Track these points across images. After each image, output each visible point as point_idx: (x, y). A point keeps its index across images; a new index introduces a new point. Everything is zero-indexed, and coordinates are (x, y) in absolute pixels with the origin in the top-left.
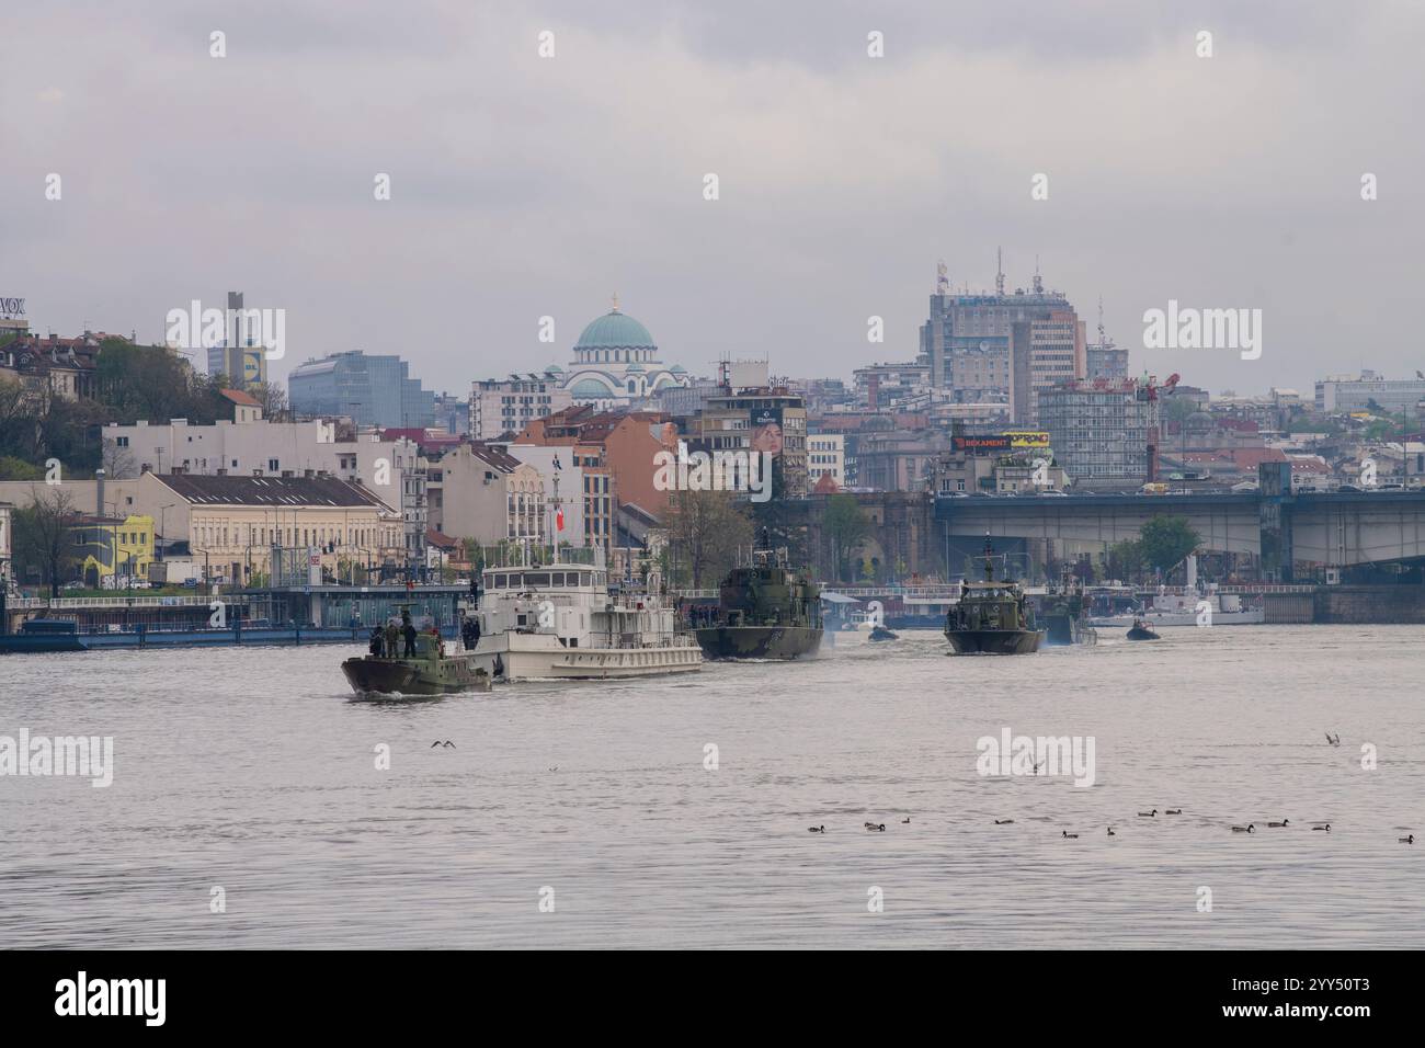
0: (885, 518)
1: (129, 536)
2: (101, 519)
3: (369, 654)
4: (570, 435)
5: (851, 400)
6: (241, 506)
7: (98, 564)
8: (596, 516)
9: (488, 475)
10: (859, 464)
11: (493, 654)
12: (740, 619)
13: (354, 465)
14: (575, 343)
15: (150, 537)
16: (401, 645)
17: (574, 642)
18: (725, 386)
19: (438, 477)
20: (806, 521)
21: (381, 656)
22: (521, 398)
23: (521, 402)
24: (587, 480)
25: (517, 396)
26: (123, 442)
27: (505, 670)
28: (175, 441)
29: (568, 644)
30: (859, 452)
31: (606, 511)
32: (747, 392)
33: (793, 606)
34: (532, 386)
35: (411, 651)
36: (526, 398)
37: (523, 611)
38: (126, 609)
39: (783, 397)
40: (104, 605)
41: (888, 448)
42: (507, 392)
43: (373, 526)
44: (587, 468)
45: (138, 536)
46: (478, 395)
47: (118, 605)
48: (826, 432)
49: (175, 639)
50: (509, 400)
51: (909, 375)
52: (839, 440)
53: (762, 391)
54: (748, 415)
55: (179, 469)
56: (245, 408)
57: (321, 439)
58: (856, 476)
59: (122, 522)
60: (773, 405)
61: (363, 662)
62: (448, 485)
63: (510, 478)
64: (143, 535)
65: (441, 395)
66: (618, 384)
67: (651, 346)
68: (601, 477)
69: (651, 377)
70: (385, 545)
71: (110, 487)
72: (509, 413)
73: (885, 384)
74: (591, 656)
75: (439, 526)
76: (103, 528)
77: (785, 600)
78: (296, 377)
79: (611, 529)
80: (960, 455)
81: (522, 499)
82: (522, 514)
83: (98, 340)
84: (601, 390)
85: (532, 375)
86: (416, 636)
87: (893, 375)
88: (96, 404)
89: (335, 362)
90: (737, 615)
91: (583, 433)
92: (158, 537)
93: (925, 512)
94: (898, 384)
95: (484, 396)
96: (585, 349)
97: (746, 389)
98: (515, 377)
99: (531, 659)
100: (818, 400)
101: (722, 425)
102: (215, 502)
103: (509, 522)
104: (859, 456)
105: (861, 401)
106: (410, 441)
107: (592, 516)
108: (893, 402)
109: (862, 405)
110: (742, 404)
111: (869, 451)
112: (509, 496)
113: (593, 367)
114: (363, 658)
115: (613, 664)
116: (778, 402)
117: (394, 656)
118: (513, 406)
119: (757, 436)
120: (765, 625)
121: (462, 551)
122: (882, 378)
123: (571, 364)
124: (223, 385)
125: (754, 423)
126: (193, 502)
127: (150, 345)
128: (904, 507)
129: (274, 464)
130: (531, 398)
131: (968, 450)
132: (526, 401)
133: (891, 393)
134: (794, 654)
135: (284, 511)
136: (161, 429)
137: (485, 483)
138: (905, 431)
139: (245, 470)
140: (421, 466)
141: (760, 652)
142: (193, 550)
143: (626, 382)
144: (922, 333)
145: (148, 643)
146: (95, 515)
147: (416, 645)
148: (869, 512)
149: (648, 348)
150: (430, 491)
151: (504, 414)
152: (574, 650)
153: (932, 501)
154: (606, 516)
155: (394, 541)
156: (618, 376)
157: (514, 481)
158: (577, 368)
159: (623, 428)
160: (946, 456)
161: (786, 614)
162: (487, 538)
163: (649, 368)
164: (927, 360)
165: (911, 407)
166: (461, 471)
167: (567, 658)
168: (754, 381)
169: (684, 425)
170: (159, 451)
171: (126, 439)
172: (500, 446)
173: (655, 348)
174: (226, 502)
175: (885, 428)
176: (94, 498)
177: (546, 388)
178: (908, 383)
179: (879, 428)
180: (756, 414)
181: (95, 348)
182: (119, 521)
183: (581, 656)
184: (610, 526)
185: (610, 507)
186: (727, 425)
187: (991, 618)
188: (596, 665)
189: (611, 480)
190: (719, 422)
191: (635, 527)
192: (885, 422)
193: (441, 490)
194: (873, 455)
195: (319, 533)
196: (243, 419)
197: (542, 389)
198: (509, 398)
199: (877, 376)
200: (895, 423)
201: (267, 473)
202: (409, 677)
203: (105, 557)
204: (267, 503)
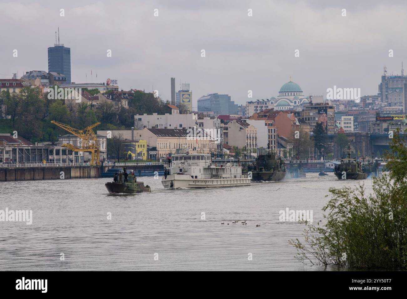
0: (356, 140)
1: (140, 145)
2: (133, 141)
3: (113, 181)
4: (265, 117)
5: (358, 106)
6: (171, 137)
7: (131, 153)
8: (271, 140)
9: (241, 128)
10: (359, 124)
11: (170, 181)
12: (263, 169)
13: (203, 126)
14: (279, 91)
15: (146, 146)
16: (123, 179)
17: (196, 177)
18: (311, 103)
19: (227, 129)
20: (333, 141)
21: (117, 182)
22: (260, 106)
23: (260, 107)
24: (269, 130)
25: (259, 106)
26: (140, 119)
27: (174, 186)
28: (154, 119)
29: (194, 177)
30: (358, 121)
31: (274, 138)
32: (317, 104)
33: (278, 166)
34: (263, 103)
35: (126, 180)
36: (261, 106)
37: (181, 168)
38: (136, 166)
39: (327, 106)
40: (130, 165)
41: (366, 120)
42: (256, 105)
43: (208, 143)
44: (269, 126)
45: (142, 146)
46: (248, 105)
47: (134, 165)
48: (349, 115)
49: (149, 174)
50: (256, 107)
51: (375, 99)
52: (352, 118)
53: (322, 104)
54: (317, 111)
55: (154, 127)
56: (175, 110)
57: (194, 118)
58: (358, 128)
59: (138, 142)
60: (324, 108)
61: (111, 183)
62: (229, 131)
63: (247, 129)
64: (144, 145)
65: (241, 105)
66: (292, 102)
67: (301, 91)
68: (273, 129)
69: (301, 100)
70: (211, 148)
71: (135, 132)
72: (256, 111)
73: (368, 101)
74: (202, 181)
75: (227, 143)
76: (133, 143)
77: (275, 164)
78: (200, 101)
79: (276, 144)
80: (378, 122)
81: (250, 135)
82: (250, 139)
83: (134, 91)
84: (287, 104)
85: (263, 100)
86: (128, 176)
87: (370, 99)
88: (134, 109)
89: (210, 97)
90: (262, 168)
91: (269, 116)
92: (148, 146)
93: (367, 138)
94: (372, 101)
95: (249, 106)
96: (282, 92)
97: (317, 103)
98: (258, 100)
99: (181, 182)
100: (348, 106)
101: (310, 114)
102: (164, 136)
103: (247, 141)
104: (359, 122)
105: (361, 106)
106: (218, 119)
107: (270, 140)
108: (370, 106)
109: (361, 107)
110: (316, 108)
111: (361, 121)
112: (247, 134)
113: (284, 97)
114: (112, 182)
115: (210, 183)
116: (326, 107)
117: (121, 182)
118: (258, 109)
119: (320, 117)
120: (271, 171)
121: (233, 149)
122: (367, 100)
123: (278, 96)
124: (169, 104)
125: (319, 113)
126: (157, 136)
127: (148, 93)
128: (361, 137)
129: (181, 126)
130: (263, 106)
131: (380, 120)
132: (261, 107)
133: (370, 104)
134: (279, 180)
135: (183, 138)
136: (150, 116)
137: (240, 131)
138: (372, 115)
139: (172, 127)
140: (221, 126)
141: (269, 179)
142: (157, 149)
143: (294, 101)
144: (379, 86)
145: (142, 175)
146: (131, 140)
147: (128, 178)
148: (351, 138)
149: (300, 92)
150: (224, 133)
151: (255, 111)
152: (196, 179)
153: (369, 135)
154: (275, 140)
155: (214, 147)
156: (291, 100)
157: (248, 130)
158: (280, 98)
159: (280, 115)
160: (374, 122)
161: (276, 168)
162: (241, 146)
163: (300, 97)
164: (381, 94)
165: (375, 108)
166: (233, 127)
167: (194, 182)
168: (319, 101)
169: (299, 114)
170: (148, 122)
171: (141, 119)
172: (244, 120)
173: (302, 92)
174: (166, 136)
175: (366, 114)
176: (131, 135)
177: (267, 104)
178: (374, 101)
179: (364, 114)
180: (320, 111)
181: (134, 93)
182: (136, 141)
183: (198, 181)
184: (276, 143)
185: (276, 137)
186: (311, 114)
187: (349, 169)
188: (204, 184)
189: (276, 130)
190: (309, 113)
191: (283, 143)
192: (366, 112)
193: (228, 132)
194: (362, 122)
195: (193, 145)
196: (174, 113)
197: (266, 104)
198: (256, 106)
199: (365, 99)
200: (369, 112)
201: (179, 128)
202: (126, 188)
203: (134, 151)
204: (178, 136)
